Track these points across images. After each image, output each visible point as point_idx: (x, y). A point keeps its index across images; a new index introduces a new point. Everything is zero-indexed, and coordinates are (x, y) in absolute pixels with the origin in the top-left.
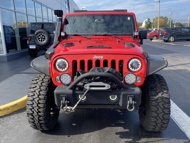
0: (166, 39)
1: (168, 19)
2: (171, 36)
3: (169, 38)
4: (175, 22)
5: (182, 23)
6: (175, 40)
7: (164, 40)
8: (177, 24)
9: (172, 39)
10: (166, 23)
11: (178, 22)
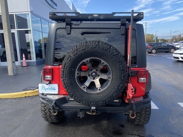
0: (150, 51)
1: (154, 36)
2: (153, 49)
3: (152, 51)
4: (160, 38)
5: (166, 39)
6: (156, 52)
7: (148, 52)
8: (162, 40)
9: (154, 51)
10: (153, 39)
11: (162, 38)
